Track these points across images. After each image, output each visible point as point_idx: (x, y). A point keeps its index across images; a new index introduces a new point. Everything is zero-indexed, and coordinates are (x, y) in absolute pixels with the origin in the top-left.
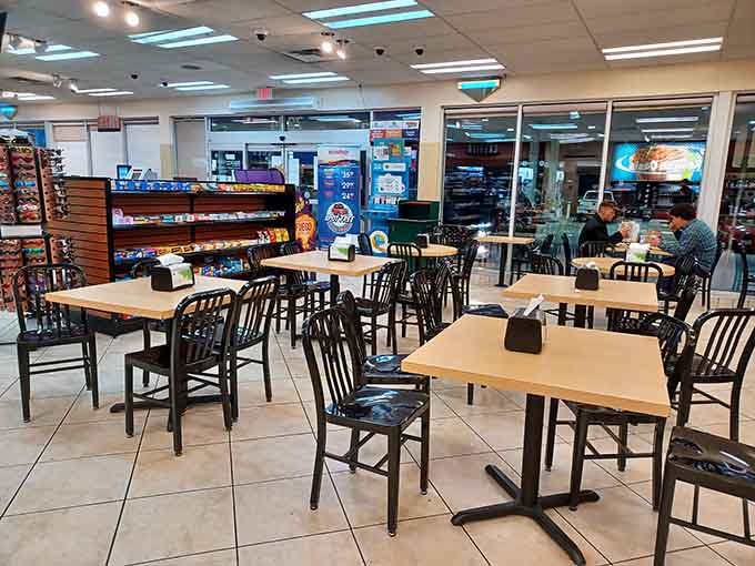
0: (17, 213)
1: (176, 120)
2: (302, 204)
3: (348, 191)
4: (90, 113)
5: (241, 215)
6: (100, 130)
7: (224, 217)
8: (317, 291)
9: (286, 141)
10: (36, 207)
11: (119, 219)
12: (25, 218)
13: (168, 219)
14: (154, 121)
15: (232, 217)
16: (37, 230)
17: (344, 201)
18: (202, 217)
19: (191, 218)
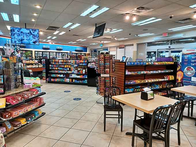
0: (105, 71)
1: (138, 44)
2: (179, 68)
3: (193, 63)
4: (118, 44)
5: (160, 71)
6: (120, 48)
7: (155, 72)
8: (191, 100)
9: (171, 48)
10: (108, 70)
11: (127, 73)
12: (106, 72)
13: (139, 73)
14: (132, 45)
15: (157, 72)
16: (108, 75)
17: (192, 66)
18: (148, 72)
19: (145, 72)
